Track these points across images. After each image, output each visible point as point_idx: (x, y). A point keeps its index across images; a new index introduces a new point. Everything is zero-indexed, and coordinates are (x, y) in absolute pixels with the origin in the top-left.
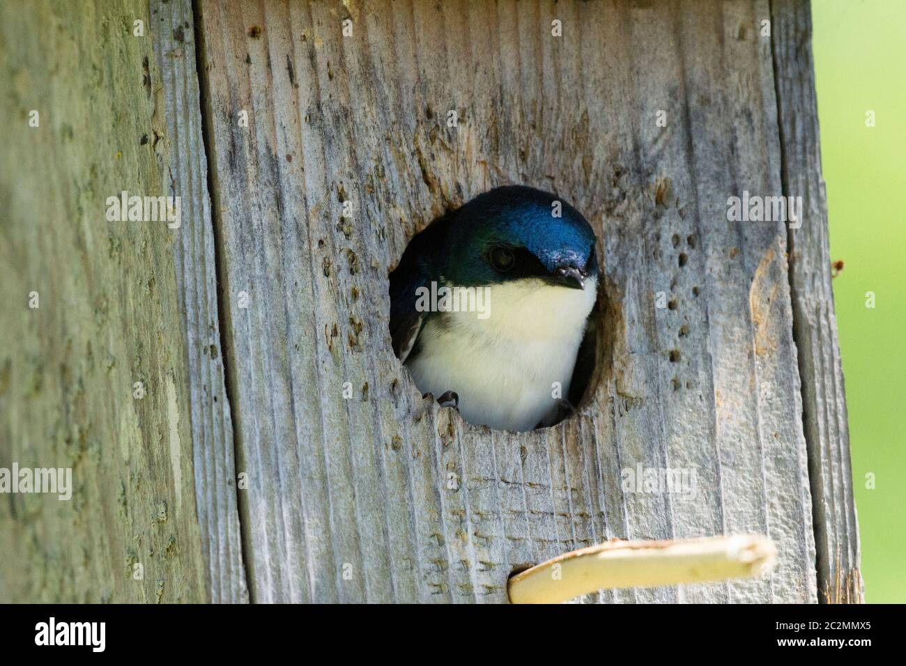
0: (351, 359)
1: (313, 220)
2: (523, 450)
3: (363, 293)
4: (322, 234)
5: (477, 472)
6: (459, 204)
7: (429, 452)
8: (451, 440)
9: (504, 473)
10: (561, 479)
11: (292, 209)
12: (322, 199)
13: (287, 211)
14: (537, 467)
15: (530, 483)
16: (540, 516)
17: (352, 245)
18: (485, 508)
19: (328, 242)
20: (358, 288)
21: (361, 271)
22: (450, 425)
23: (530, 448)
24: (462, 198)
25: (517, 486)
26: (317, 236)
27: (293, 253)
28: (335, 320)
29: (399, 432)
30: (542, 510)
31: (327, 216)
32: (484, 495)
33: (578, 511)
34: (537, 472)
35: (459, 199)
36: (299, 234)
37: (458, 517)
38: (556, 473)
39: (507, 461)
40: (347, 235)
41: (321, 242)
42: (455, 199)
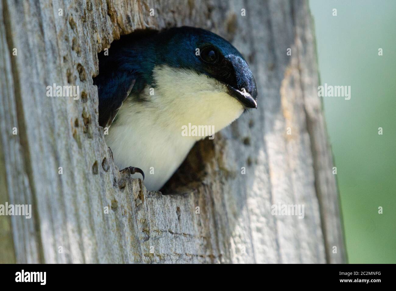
0: (87, 143)
1: (60, 42)
2: (178, 209)
3: (90, 96)
4: (65, 53)
5: (157, 225)
6: (130, 31)
7: (132, 211)
8: (141, 202)
9: (170, 226)
10: (199, 230)
11: (48, 34)
12: (63, 27)
13: (46, 36)
14: (187, 222)
15: (184, 234)
16: (191, 257)
17: (81, 61)
18: (163, 252)
19: (69, 58)
20: (87, 92)
21: (87, 79)
22: (140, 192)
23: (182, 208)
24: (131, 26)
25: (178, 235)
26: (63, 53)
27: (51, 66)
28: (76, 115)
29: (116, 197)
30: (192, 253)
31: (67, 40)
32: (162, 242)
33: (208, 253)
34: (187, 226)
35: (129, 27)
36: (54, 52)
37: (149, 258)
38: (196, 226)
39: (171, 217)
40: (78, 52)
41: (64, 58)
42: (126, 27)
